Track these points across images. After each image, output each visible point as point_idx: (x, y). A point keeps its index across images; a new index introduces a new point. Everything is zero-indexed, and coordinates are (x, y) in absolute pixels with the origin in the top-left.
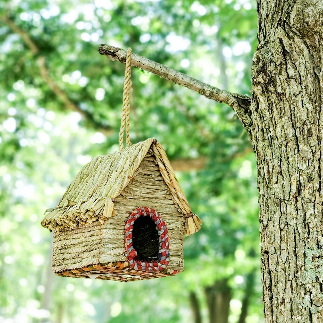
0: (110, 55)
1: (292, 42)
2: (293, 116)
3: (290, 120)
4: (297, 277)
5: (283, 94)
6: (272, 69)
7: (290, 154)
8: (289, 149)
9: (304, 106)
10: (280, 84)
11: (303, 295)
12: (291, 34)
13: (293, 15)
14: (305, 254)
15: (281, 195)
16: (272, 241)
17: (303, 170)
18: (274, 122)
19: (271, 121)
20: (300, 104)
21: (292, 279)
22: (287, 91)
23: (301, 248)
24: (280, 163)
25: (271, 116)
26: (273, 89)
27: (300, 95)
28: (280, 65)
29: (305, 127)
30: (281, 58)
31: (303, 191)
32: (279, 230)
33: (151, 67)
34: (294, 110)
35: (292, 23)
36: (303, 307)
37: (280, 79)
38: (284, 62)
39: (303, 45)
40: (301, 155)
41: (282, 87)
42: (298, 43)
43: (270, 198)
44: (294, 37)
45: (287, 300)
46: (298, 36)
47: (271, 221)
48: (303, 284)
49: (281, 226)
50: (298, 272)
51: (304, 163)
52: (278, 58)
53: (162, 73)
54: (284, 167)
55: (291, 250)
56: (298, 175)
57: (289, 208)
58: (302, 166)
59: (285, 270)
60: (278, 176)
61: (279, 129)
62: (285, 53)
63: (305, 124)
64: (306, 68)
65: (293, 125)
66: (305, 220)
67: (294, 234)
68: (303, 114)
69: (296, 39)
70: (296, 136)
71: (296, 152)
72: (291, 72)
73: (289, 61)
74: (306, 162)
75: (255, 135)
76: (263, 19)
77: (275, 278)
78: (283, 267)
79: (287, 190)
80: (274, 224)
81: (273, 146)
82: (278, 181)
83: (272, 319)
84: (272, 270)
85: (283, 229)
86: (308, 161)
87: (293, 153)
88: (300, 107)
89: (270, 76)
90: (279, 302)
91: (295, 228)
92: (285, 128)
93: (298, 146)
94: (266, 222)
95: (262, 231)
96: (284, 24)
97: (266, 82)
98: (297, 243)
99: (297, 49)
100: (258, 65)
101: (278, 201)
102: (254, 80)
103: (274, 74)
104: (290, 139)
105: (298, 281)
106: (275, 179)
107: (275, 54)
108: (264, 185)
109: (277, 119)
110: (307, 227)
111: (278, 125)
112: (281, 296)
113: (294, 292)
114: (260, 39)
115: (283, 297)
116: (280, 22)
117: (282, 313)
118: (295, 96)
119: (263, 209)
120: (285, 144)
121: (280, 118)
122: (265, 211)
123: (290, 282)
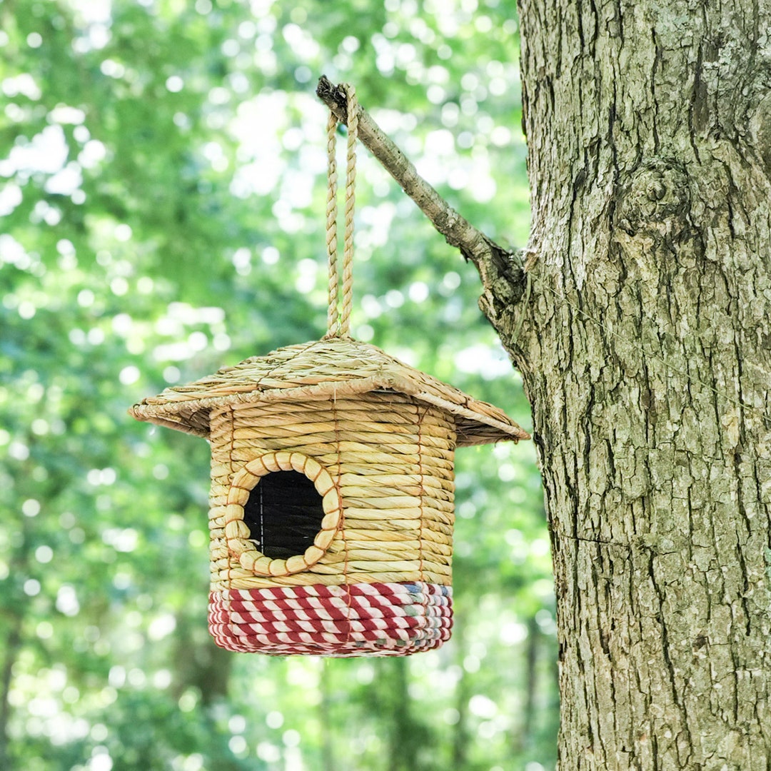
1: (747, 174)
2: (732, 307)
3: (725, 312)
4: (745, 600)
5: (715, 263)
6: (699, 214)
7: (721, 375)
8: (719, 366)
9: (758, 293)
10: (714, 243)
11: (766, 632)
12: (750, 159)
13: (755, 125)
14: (764, 558)
15: (693, 446)
16: (668, 529)
17: (755, 406)
18: (673, 310)
19: (662, 307)
20: (750, 288)
22: (727, 260)
23: (754, 547)
24: (687, 386)
25: (665, 297)
26: (691, 250)
27: (752, 272)
28: (716, 209)
29: (759, 331)
30: (722, 199)
31: (751, 444)
32: (687, 510)
34: (736, 295)
35: (756, 141)
36: (765, 653)
37: (714, 235)
38: (727, 206)
40: (751, 379)
41: (717, 250)
42: (758, 179)
43: (654, 448)
44: (753, 165)
45: (717, 639)
46: (760, 165)
47: (663, 492)
48: (763, 612)
49: (692, 504)
50: (747, 589)
51: (756, 395)
52: (715, 196)
54: (704, 397)
55: (727, 548)
56: (739, 414)
57: (715, 471)
58: (752, 398)
59: (703, 583)
60: (683, 411)
61: (684, 324)
62: (732, 189)
63: (758, 325)
65: (732, 323)
66: (759, 497)
68: (757, 307)
69: (757, 171)
70: (736, 344)
71: (737, 373)
72: (739, 227)
73: (739, 205)
74: (761, 393)
75: (595, 325)
76: (628, 112)
77: (678, 599)
78: (700, 577)
79: (711, 439)
80: (673, 498)
81: (666, 354)
82: (684, 421)
83: (669, 674)
84: (669, 582)
85: (700, 510)
86: (765, 393)
87: (730, 374)
88: (749, 293)
89: (691, 224)
90: (691, 642)
91: (736, 509)
92: (714, 325)
93: (740, 361)
94: (634, 491)
95: (613, 507)
96: (737, 137)
97: (676, 231)
98: (740, 536)
99: (754, 188)
100: (659, 200)
101: (682, 456)
102: (636, 225)
103: (700, 223)
104: (724, 348)
105: (751, 607)
106: (675, 415)
107: (708, 187)
108: (632, 422)
109: (683, 306)
110: (764, 510)
111: (685, 317)
112: (694, 632)
113: (739, 625)
114: (620, 149)
115: (702, 633)
116: (715, 132)
117: (700, 662)
118: (743, 271)
119: (625, 465)
120: (707, 353)
121: (694, 305)
122: (631, 470)
123: (727, 607)
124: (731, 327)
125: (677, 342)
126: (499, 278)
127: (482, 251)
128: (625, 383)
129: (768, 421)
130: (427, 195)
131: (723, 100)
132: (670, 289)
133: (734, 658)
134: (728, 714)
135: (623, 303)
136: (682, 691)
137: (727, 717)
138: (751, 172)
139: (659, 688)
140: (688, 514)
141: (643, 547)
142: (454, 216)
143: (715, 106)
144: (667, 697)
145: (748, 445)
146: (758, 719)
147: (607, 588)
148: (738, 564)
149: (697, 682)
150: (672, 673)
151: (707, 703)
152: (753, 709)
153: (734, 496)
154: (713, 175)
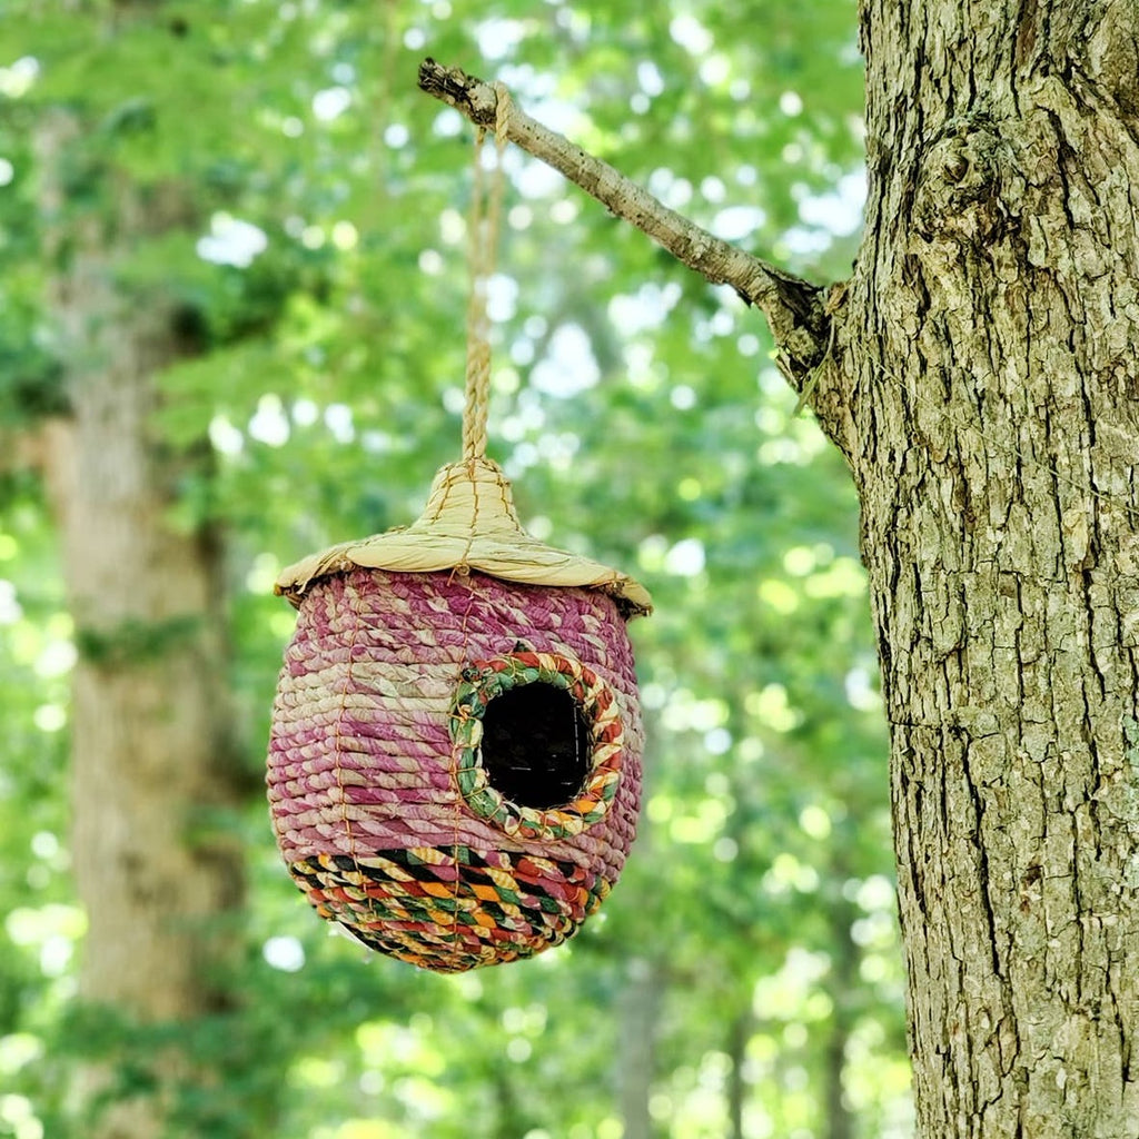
1: (1089, 126)
2: (1077, 338)
3: (1066, 348)
4: (1095, 803)
5: (1047, 270)
6: (1016, 196)
7: (1062, 447)
8: (1060, 432)
9: (1118, 311)
10: (1042, 240)
11: (1123, 854)
12: (1090, 101)
13: (1098, 47)
14: (1124, 734)
15: (1022, 564)
16: (987, 697)
17: (1114, 492)
18: (994, 351)
19: (980, 348)
20: (1104, 306)
21: (1077, 807)
22: (1064, 265)
23: (1109, 718)
24: (1015, 470)
25: (983, 332)
26: (1009, 255)
27: (1107, 279)
28: (1043, 186)
29: (1120, 373)
30: (1051, 168)
31: (1109, 554)
32: (1015, 665)
33: (556, 150)
34: (1082, 319)
35: (1098, 70)
36: (1122, 888)
37: (1041, 227)
38: (1059, 180)
39: (1124, 137)
40: (1107, 450)
41: (1047, 249)
42: (1109, 130)
43: (970, 571)
44: (1098, 110)
45: (1055, 868)
46: (1110, 108)
47: (980, 640)
48: (1120, 823)
49: (1022, 655)
50: (1098, 785)
51: (1115, 476)
52: (1039, 166)
53: (583, 171)
54: (1036, 482)
55: (1069, 722)
56: (1090, 508)
57: (1055, 602)
58: (1110, 480)
59: (1038, 781)
60: (1009, 509)
61: (1011, 372)
62: (1065, 152)
63: (1119, 362)
64: (1130, 202)
65: (1076, 363)
66: (1119, 638)
67: (1080, 678)
68: (1115, 335)
69: (1106, 118)
70: (1084, 396)
71: (1086, 441)
72: (1081, 210)
73: (1078, 176)
74: (1122, 471)
75: (896, 387)
76: (938, 51)
77: (1000, 806)
78: (1035, 772)
79: (1049, 549)
80: (994, 647)
81: (986, 420)
82: (1010, 524)
83: (988, 927)
84: (988, 781)
85: (1033, 663)
86: (1129, 470)
87: (1075, 444)
88: (1103, 313)
89: (1005, 215)
90: (1020, 875)
91: (1085, 659)
92: (1049, 369)
93: (1092, 424)
94: (946, 642)
95: (921, 670)
96: (1068, 71)
97: (984, 230)
98: (1089, 703)
99: (1103, 146)
100: (958, 181)
101: (1008, 581)
102: (931, 224)
103: (1020, 211)
104: (1065, 404)
105: (1102, 814)
106: (997, 516)
107: (1027, 152)
108: (942, 533)
109: (1008, 344)
110: (1127, 657)
111: (1011, 361)
112: (1024, 859)
113: (1086, 845)
114: (926, 109)
115: (1036, 861)
116: (1042, 64)
117: (1032, 907)
118: (1090, 279)
119: (934, 602)
120: (1043, 415)
121: (1022, 340)
122: (943, 608)
123: (1068, 816)
124: (1075, 370)
125: (1002, 401)
126: (796, 328)
127: (761, 289)
128: (933, 474)
129: (1135, 514)
130: (647, 213)
131: (1058, 13)
132: (990, 320)
133: (1077, 896)
134: (1069, 987)
135: (925, 348)
136: (1006, 954)
137: (1067, 993)
138: (1096, 120)
139: (975, 950)
140: (1016, 672)
141: (957, 731)
142: (702, 241)
143: (1046, 24)
144: (984, 962)
145: (1105, 556)
146: (1113, 995)
147: (918, 796)
148: (1084, 747)
149: (1027, 941)
150: (992, 924)
151: (1040, 970)
152: (1104, 978)
153: (1081, 639)
154: (1034, 133)
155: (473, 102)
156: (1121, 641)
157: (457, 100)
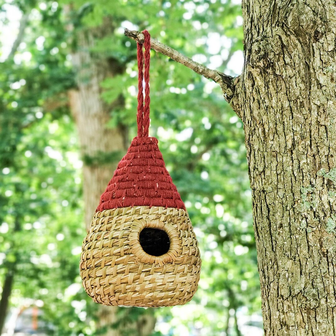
0: (132, 36)
1: (289, 39)
2: (288, 92)
3: (286, 95)
4: (294, 208)
5: (280, 75)
6: (272, 57)
7: (285, 120)
8: (285, 116)
9: (297, 85)
10: (279, 68)
11: (300, 220)
12: (288, 33)
13: (290, 19)
14: (300, 191)
15: (277, 149)
16: (270, 183)
17: (297, 131)
18: (270, 96)
19: (266, 95)
20: (294, 84)
21: (290, 209)
22: (284, 74)
23: (297, 187)
24: (275, 125)
25: (267, 91)
26: (271, 72)
27: (295, 77)
28: (279, 54)
29: (298, 101)
30: (280, 50)
31: (297, 146)
32: (276, 175)
33: (161, 48)
34: (289, 87)
35: (290, 25)
36: (300, 228)
37: (278, 65)
38: (282, 53)
39: (297, 42)
40: (296, 120)
41: (280, 70)
42: (293, 40)
43: (266, 151)
44: (290, 35)
45: (286, 224)
46: (293, 35)
47: (268, 168)
48: (300, 213)
49: (278, 172)
50: (295, 204)
51: (298, 127)
52: (277, 49)
53: (169, 53)
54: (280, 129)
55: (288, 188)
56: (292, 135)
57: (285, 158)
58: (296, 128)
59: (282, 203)
60: (274, 135)
61: (274, 101)
62: (283, 46)
63: (298, 98)
64: (299, 58)
65: (288, 99)
66: (299, 167)
67: (290, 177)
68: (297, 91)
69: (292, 37)
70: (290, 107)
71: (291, 118)
72: (287, 60)
73: (286, 52)
74: (299, 125)
75: (248, 105)
76: (255, 18)
77: (273, 210)
78: (280, 201)
79: (283, 145)
80: (271, 170)
81: (269, 113)
82: (274, 139)
83: (271, 240)
84: (271, 203)
85: (280, 174)
86: (301, 125)
87: (288, 119)
88: (294, 86)
89: (270, 62)
90: (278, 227)
91: (291, 173)
92: (282, 100)
93: (292, 114)
94: (261, 169)
95: (256, 176)
96: (283, 25)
97: (265, 66)
98: (293, 183)
99: (292, 44)
100: (259, 53)
101: (274, 154)
102: (253, 64)
103: (273, 61)
104: (286, 109)
105: (296, 211)
106: (271, 137)
107: (274, 46)
108: (259, 142)
109: (273, 94)
110: (301, 172)
111: (274, 98)
112: (279, 222)
113: (292, 218)
114: (253, 34)
115: (281, 223)
116: (278, 23)
117: (280, 234)
118: (291, 77)
119: (258, 159)
120: (281, 112)
121: (276, 93)
122: (260, 160)
123: (288, 211)
124: (287, 100)
125: (272, 108)
126: (228, 88)
127: (218, 79)
128: (257, 127)
129: (303, 136)
130: (186, 62)
131: (281, 10)
132: (268, 88)
133: (290, 231)
134: (289, 253)
135: (254, 95)
136: (275, 246)
137: (288, 255)
138: (290, 38)
139: (268, 245)
140: (276, 176)
141: (264, 191)
142: (202, 68)
143: (279, 13)
144: (270, 248)
145: (296, 147)
146: (298, 255)
147: (256, 208)
148: (291, 194)
149: (280, 243)
150: (272, 239)
151: (282, 249)
152: (296, 251)
153: (291, 168)
154: (276, 41)
155: (139, 38)
156: (300, 168)
157: (134, 38)
